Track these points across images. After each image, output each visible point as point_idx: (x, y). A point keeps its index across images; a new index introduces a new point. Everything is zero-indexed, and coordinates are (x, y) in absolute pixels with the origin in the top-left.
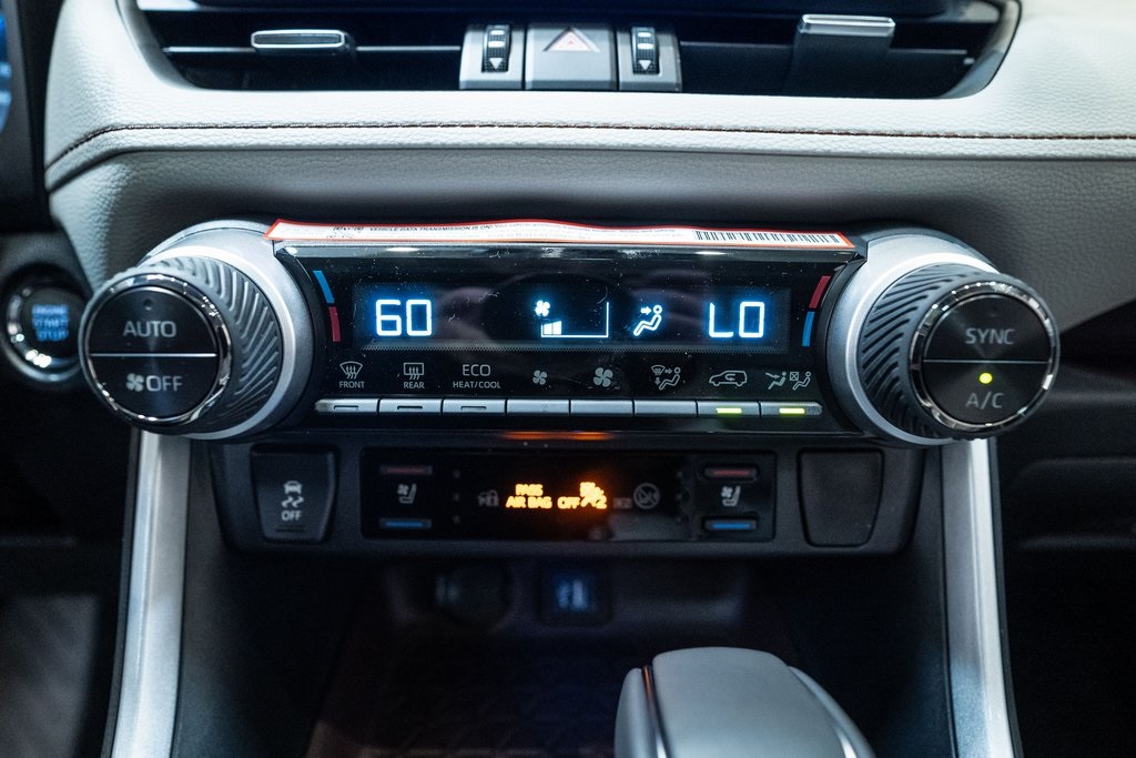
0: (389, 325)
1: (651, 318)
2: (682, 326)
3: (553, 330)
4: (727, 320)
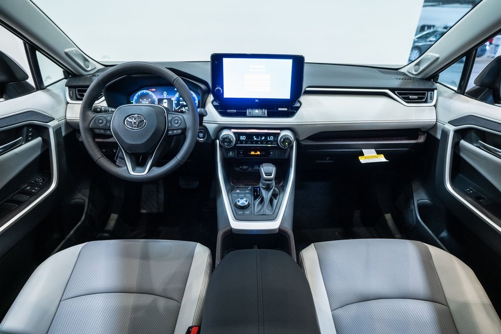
1: (263, 138)
2: (266, 138)
3: (255, 139)
4: (270, 138)
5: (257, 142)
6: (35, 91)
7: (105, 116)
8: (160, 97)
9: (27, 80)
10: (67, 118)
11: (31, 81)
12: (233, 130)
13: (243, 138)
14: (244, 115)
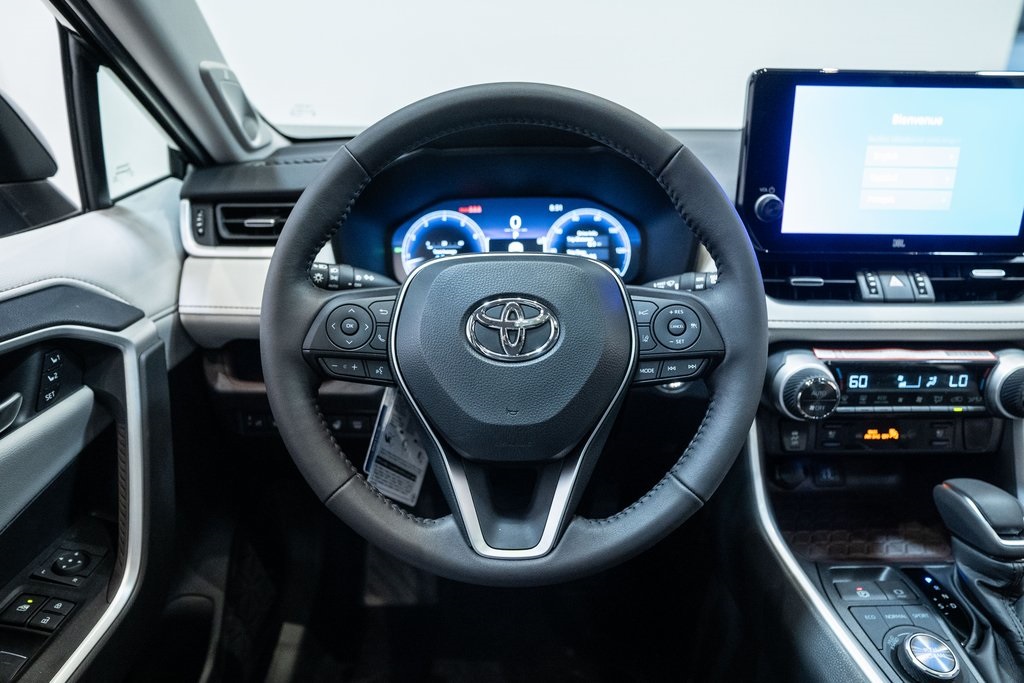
0: (854, 384)
1: (933, 381)
2: (942, 383)
3: (903, 385)
4: (956, 381)
5: (910, 397)
6: (79, 214)
7: (365, 301)
8: (499, 235)
9: (51, 180)
10: (181, 310)
11: (65, 182)
12: (821, 354)
13: (857, 382)
14: (852, 295)
